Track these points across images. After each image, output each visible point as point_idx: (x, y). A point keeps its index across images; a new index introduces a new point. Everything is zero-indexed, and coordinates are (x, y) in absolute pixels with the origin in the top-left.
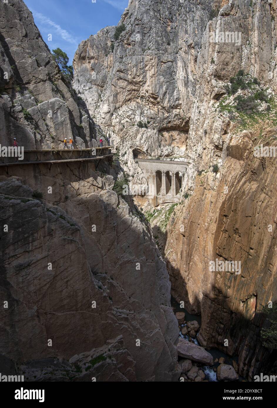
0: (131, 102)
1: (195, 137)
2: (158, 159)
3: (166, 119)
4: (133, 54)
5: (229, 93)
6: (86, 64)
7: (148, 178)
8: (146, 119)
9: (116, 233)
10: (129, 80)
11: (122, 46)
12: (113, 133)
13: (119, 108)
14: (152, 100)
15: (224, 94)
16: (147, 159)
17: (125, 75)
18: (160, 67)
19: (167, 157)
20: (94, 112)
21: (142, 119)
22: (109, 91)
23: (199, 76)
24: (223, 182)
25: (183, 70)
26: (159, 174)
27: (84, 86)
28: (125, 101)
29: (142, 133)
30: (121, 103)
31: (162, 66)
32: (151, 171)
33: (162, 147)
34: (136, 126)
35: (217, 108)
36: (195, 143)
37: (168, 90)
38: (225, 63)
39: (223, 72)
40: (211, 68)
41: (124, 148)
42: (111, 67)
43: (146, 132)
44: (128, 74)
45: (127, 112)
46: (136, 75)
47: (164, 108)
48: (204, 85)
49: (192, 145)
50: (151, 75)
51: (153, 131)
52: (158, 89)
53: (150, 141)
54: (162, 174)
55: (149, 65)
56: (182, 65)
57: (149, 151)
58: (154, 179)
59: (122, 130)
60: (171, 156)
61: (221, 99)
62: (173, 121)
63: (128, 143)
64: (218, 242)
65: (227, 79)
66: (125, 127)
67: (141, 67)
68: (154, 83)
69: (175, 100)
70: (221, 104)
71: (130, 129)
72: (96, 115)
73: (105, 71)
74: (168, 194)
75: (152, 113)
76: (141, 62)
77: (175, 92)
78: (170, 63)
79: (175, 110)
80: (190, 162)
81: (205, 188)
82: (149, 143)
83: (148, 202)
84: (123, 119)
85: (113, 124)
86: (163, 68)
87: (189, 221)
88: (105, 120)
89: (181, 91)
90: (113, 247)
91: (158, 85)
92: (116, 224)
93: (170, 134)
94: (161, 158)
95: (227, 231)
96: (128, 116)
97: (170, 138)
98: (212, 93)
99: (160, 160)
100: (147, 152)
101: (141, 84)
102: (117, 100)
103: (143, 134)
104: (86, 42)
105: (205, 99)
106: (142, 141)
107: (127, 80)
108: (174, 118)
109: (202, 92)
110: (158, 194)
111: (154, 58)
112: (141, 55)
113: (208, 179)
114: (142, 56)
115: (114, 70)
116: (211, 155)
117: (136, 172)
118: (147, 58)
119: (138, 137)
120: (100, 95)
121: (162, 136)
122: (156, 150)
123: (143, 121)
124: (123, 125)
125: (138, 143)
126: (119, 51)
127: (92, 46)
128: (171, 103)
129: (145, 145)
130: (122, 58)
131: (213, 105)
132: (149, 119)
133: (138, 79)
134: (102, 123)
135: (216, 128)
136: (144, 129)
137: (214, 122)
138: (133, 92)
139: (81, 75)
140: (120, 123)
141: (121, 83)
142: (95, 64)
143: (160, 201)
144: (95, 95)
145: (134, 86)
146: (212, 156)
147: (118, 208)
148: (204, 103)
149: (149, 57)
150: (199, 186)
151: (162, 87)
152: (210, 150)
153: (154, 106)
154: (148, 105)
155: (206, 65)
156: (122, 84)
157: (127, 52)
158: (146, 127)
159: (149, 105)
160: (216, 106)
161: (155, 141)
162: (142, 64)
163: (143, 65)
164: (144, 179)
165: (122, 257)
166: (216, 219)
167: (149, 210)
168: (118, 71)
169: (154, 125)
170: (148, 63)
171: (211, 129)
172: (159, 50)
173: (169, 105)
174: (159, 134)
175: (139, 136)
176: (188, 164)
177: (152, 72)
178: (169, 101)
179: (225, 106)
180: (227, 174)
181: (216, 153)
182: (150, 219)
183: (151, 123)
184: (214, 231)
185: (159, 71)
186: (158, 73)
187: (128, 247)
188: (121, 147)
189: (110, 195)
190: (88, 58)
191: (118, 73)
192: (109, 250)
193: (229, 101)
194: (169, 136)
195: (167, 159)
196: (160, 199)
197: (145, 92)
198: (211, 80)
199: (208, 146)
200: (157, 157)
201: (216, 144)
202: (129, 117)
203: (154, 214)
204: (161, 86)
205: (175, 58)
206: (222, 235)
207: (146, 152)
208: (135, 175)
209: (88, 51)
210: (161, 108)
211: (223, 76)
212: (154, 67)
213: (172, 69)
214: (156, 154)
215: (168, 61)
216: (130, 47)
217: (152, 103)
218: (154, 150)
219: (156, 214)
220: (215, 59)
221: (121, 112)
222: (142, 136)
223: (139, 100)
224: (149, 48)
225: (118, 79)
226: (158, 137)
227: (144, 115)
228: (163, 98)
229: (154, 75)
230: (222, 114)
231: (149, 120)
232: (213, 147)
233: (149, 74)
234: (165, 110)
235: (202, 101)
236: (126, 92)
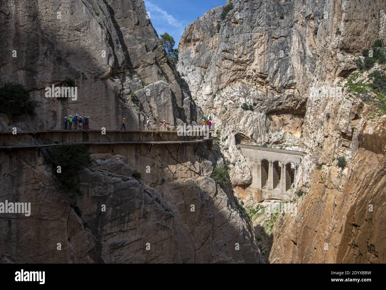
0: (235, 83)
1: (314, 121)
2: (265, 146)
3: (276, 100)
4: (241, 32)
5: (361, 69)
6: (191, 47)
7: (252, 167)
8: (251, 100)
9: (211, 226)
10: (235, 59)
11: (229, 25)
12: (214, 116)
13: (222, 89)
14: (260, 80)
15: (354, 69)
16: (252, 146)
17: (231, 55)
18: (271, 43)
19: (276, 144)
20: (196, 94)
21: (247, 101)
22: (213, 72)
23: (320, 50)
24: (352, 180)
25: (299, 44)
26: (265, 164)
27: (188, 68)
28: (229, 82)
29: (246, 115)
30: (224, 84)
31: (274, 42)
32: (256, 159)
33: (270, 133)
34: (241, 108)
35: (345, 87)
36: (314, 129)
37: (280, 68)
38: (356, 33)
39: (353, 44)
40: (335, 41)
41: (225, 132)
42: (216, 48)
43: (251, 115)
44: (234, 53)
45: (231, 93)
46: (242, 53)
47: (274, 88)
48: (326, 60)
49: (309, 131)
50: (259, 53)
51: (260, 114)
52: (267, 67)
53: (256, 125)
54: (270, 165)
55: (258, 42)
56: (297, 40)
57: (254, 137)
58: (258, 169)
59: (224, 112)
60: (281, 143)
61: (350, 75)
62: (285, 102)
63: (231, 127)
64: (344, 258)
65: (358, 52)
66: (228, 110)
67: (249, 45)
68: (262, 61)
69: (288, 79)
70: (350, 82)
71: (233, 112)
72: (197, 97)
73: (209, 52)
74: (276, 189)
75: (259, 94)
76: (249, 40)
77: (289, 69)
78: (283, 39)
79: (288, 90)
80: (306, 152)
81: (326, 186)
82: (255, 128)
83: (249, 195)
84: (226, 101)
85: (215, 106)
86: (274, 44)
87: (303, 226)
88: (206, 102)
89: (296, 68)
90: (207, 242)
91: (268, 63)
92: (212, 216)
93: (280, 118)
94: (269, 146)
95: (357, 246)
96: (231, 97)
97: (281, 122)
98: (337, 69)
99: (266, 147)
100: (252, 138)
101: (248, 63)
102: (221, 81)
103: (248, 117)
104: (192, 25)
105: (328, 76)
106: (246, 125)
107: (233, 59)
108: (286, 99)
109: (323, 69)
110: (264, 187)
111: (264, 35)
112: (249, 33)
113: (330, 174)
114: (250, 33)
115: (220, 50)
116: (335, 145)
117: (238, 160)
118: (256, 35)
119: (242, 120)
120: (203, 76)
121: (271, 119)
122: (262, 136)
123: (248, 103)
124: (226, 107)
125: (241, 127)
126: (225, 31)
127: (198, 29)
128: (283, 82)
129: (250, 130)
130: (228, 37)
131: (339, 83)
132: (255, 101)
133: (244, 58)
134: (203, 105)
135: (343, 111)
136: (249, 112)
137: (340, 104)
138: (239, 72)
139: (186, 58)
140: (222, 105)
141: (226, 63)
142: (200, 46)
143: (266, 197)
144: (198, 77)
145: (240, 65)
146: (337, 146)
147: (215, 198)
148: (326, 82)
149: (258, 34)
150: (317, 183)
151: (273, 65)
152: (334, 138)
153: (261, 86)
154: (255, 85)
155: (330, 37)
156: (227, 64)
157: (234, 31)
158: (252, 109)
159: (257, 85)
160: (343, 84)
161: (261, 125)
162: (250, 41)
163: (251, 43)
164: (247, 168)
165: (217, 255)
166: (342, 228)
167: (251, 205)
168: (223, 51)
169: (262, 107)
170: (256, 40)
171: (336, 113)
172: (270, 26)
173: (280, 84)
174: (266, 118)
175: (243, 119)
176: (303, 154)
177: (262, 49)
178: (280, 80)
179: (356, 84)
180: (359, 170)
181: (343, 143)
182: (252, 216)
183: (258, 105)
184: (338, 244)
185: (269, 48)
186: (268, 51)
187: (225, 244)
188: (222, 131)
189: (207, 183)
190: (194, 40)
191: (223, 53)
192: (203, 245)
193: (362, 78)
194: (280, 120)
195: (276, 146)
196: (265, 194)
197: (252, 71)
198: (336, 54)
199: (331, 134)
200: (263, 143)
201: (343, 131)
202: (232, 99)
203: (257, 211)
204: (271, 64)
205: (289, 32)
206: (350, 250)
207: (250, 137)
208: (236, 163)
209: (194, 33)
210: (270, 88)
211: (353, 49)
212: (263, 44)
213: (285, 44)
214: (262, 140)
215: (281, 37)
216: (237, 25)
217: (260, 83)
218: (260, 136)
219: (260, 211)
220: (342, 30)
221: (225, 93)
222: (247, 119)
223: (245, 81)
224: (258, 24)
225: (223, 60)
226: (265, 121)
227: (250, 96)
228: (273, 77)
229: (263, 52)
230: (351, 94)
231: (256, 102)
232: (338, 135)
233: (257, 52)
234: (276, 90)
235: (323, 79)
236: (231, 72)
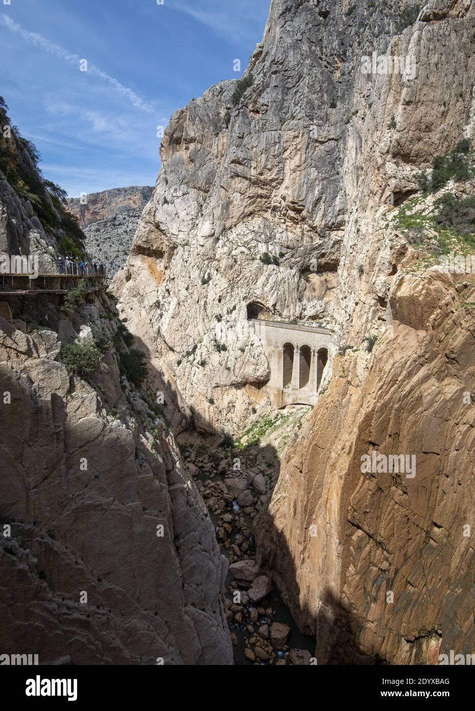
0: (253, 219)
2: (294, 322)
3: (316, 248)
4: (263, 129)
6: (181, 152)
7: (270, 355)
8: (277, 248)
10: (253, 177)
11: (245, 115)
12: (216, 272)
13: (231, 228)
14: (292, 213)
16: (274, 322)
17: (246, 169)
18: (312, 151)
19: (313, 319)
20: (188, 234)
21: (270, 249)
22: (216, 198)
25: (356, 154)
26: (288, 349)
27: (175, 190)
28: (242, 216)
29: (267, 273)
30: (234, 220)
31: (317, 149)
32: (276, 343)
33: (305, 301)
34: (259, 261)
36: (347, 293)
37: (324, 195)
41: (233, 299)
42: (223, 156)
43: (275, 272)
44: (251, 166)
45: (244, 235)
46: (265, 167)
47: (313, 228)
50: (292, 167)
51: (289, 270)
52: (305, 193)
53: (282, 289)
54: (295, 351)
55: (291, 148)
56: (354, 146)
57: (278, 307)
58: (279, 358)
59: (231, 267)
60: (321, 318)
62: (330, 253)
63: (241, 292)
66: (239, 263)
67: (276, 153)
68: (297, 182)
69: (336, 213)
71: (246, 267)
72: (190, 240)
73: (212, 163)
74: (303, 389)
75: (290, 238)
76: (275, 143)
77: (338, 197)
78: (333, 143)
79: (335, 232)
82: (280, 293)
83: (265, 398)
84: (236, 249)
85: (218, 257)
86: (318, 153)
88: (203, 249)
89: (350, 195)
91: (305, 186)
93: (323, 278)
94: (301, 322)
96: (245, 242)
97: (323, 285)
99: (296, 324)
100: (275, 309)
101: (274, 184)
102: (229, 215)
103: (270, 275)
104: (183, 112)
106: (266, 289)
107: (249, 177)
108: (332, 248)
110: (287, 386)
111: (301, 135)
112: (276, 130)
114: (279, 132)
115: (227, 160)
116: (367, 318)
117: (250, 343)
118: (287, 135)
119: (260, 280)
120: (201, 206)
121: (308, 280)
122: (292, 306)
123: (271, 253)
124: (235, 259)
125: (258, 292)
126: (237, 125)
127: (193, 120)
128: (329, 219)
129: (272, 296)
130: (242, 138)
131: (385, 215)
132: (283, 249)
133: (268, 176)
134: (198, 254)
135: (382, 261)
136: (272, 267)
137: (379, 249)
138: (259, 200)
139: (172, 171)
140: (229, 254)
141: (237, 183)
142: (197, 151)
143: (289, 400)
144: (193, 206)
145: (261, 188)
149: (292, 134)
151: (313, 190)
152: (368, 307)
153: (294, 225)
154: (284, 223)
156: (240, 186)
157: (252, 126)
158: (277, 263)
159: (287, 223)
161: (291, 289)
162: (277, 146)
163: (278, 149)
164: (263, 357)
167: (268, 413)
168: (233, 162)
169: (293, 260)
170: (288, 144)
171: (372, 265)
172: (312, 119)
173: (323, 222)
174: (300, 277)
175: (262, 279)
177: (296, 160)
178: (324, 215)
179: (411, 217)
181: (379, 314)
183: (287, 256)
185: (309, 159)
186: (306, 164)
188: (228, 298)
190: (185, 140)
191: (232, 165)
194: (321, 282)
195: (312, 323)
196: (288, 396)
197: (281, 199)
200: (292, 318)
202: (246, 245)
203: (276, 422)
204: (311, 187)
205: (343, 132)
207: (272, 308)
208: (246, 348)
209: (186, 128)
210: (308, 229)
212: (300, 152)
213: (335, 153)
214: (291, 313)
215: (329, 140)
216: (258, 116)
217: (292, 219)
218: (288, 306)
219: (279, 423)
221: (234, 235)
222: (267, 279)
223: (268, 215)
224: (292, 116)
225: (232, 177)
226: (298, 283)
227: (275, 241)
228: (313, 210)
229: (299, 166)
231: (284, 251)
232: (373, 301)
233: (290, 165)
234: (316, 232)
236: (246, 200)
